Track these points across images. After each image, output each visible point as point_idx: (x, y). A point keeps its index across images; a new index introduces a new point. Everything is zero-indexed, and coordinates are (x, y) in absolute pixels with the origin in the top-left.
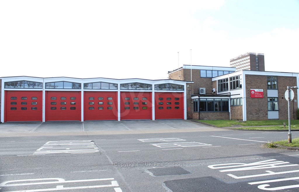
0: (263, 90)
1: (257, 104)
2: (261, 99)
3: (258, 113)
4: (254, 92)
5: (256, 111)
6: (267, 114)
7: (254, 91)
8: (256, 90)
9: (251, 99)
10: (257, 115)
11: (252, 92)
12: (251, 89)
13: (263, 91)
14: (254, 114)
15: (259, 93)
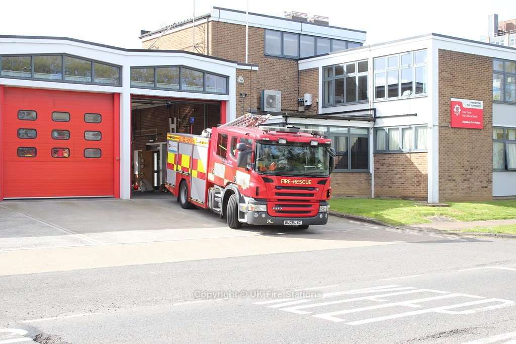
0: (482, 102)
1: (466, 148)
2: (477, 132)
3: (468, 176)
4: (460, 110)
5: (462, 171)
6: (490, 181)
7: (460, 104)
8: (466, 103)
9: (452, 130)
10: (466, 185)
11: (455, 110)
12: (453, 100)
13: (482, 108)
14: (458, 179)
15: (474, 111)
